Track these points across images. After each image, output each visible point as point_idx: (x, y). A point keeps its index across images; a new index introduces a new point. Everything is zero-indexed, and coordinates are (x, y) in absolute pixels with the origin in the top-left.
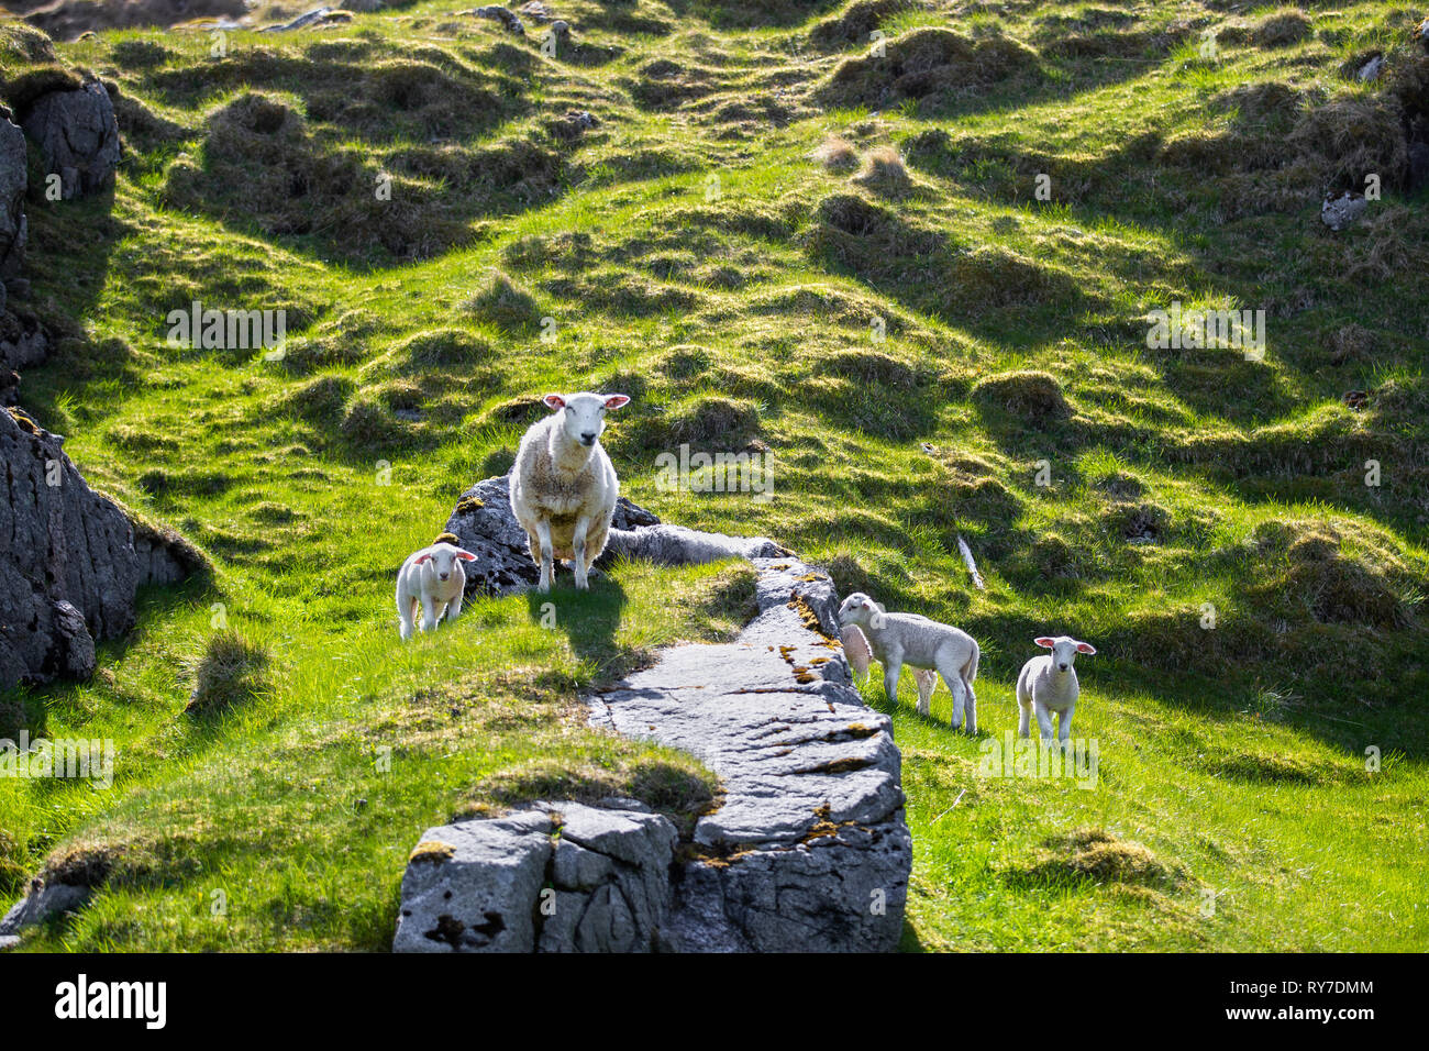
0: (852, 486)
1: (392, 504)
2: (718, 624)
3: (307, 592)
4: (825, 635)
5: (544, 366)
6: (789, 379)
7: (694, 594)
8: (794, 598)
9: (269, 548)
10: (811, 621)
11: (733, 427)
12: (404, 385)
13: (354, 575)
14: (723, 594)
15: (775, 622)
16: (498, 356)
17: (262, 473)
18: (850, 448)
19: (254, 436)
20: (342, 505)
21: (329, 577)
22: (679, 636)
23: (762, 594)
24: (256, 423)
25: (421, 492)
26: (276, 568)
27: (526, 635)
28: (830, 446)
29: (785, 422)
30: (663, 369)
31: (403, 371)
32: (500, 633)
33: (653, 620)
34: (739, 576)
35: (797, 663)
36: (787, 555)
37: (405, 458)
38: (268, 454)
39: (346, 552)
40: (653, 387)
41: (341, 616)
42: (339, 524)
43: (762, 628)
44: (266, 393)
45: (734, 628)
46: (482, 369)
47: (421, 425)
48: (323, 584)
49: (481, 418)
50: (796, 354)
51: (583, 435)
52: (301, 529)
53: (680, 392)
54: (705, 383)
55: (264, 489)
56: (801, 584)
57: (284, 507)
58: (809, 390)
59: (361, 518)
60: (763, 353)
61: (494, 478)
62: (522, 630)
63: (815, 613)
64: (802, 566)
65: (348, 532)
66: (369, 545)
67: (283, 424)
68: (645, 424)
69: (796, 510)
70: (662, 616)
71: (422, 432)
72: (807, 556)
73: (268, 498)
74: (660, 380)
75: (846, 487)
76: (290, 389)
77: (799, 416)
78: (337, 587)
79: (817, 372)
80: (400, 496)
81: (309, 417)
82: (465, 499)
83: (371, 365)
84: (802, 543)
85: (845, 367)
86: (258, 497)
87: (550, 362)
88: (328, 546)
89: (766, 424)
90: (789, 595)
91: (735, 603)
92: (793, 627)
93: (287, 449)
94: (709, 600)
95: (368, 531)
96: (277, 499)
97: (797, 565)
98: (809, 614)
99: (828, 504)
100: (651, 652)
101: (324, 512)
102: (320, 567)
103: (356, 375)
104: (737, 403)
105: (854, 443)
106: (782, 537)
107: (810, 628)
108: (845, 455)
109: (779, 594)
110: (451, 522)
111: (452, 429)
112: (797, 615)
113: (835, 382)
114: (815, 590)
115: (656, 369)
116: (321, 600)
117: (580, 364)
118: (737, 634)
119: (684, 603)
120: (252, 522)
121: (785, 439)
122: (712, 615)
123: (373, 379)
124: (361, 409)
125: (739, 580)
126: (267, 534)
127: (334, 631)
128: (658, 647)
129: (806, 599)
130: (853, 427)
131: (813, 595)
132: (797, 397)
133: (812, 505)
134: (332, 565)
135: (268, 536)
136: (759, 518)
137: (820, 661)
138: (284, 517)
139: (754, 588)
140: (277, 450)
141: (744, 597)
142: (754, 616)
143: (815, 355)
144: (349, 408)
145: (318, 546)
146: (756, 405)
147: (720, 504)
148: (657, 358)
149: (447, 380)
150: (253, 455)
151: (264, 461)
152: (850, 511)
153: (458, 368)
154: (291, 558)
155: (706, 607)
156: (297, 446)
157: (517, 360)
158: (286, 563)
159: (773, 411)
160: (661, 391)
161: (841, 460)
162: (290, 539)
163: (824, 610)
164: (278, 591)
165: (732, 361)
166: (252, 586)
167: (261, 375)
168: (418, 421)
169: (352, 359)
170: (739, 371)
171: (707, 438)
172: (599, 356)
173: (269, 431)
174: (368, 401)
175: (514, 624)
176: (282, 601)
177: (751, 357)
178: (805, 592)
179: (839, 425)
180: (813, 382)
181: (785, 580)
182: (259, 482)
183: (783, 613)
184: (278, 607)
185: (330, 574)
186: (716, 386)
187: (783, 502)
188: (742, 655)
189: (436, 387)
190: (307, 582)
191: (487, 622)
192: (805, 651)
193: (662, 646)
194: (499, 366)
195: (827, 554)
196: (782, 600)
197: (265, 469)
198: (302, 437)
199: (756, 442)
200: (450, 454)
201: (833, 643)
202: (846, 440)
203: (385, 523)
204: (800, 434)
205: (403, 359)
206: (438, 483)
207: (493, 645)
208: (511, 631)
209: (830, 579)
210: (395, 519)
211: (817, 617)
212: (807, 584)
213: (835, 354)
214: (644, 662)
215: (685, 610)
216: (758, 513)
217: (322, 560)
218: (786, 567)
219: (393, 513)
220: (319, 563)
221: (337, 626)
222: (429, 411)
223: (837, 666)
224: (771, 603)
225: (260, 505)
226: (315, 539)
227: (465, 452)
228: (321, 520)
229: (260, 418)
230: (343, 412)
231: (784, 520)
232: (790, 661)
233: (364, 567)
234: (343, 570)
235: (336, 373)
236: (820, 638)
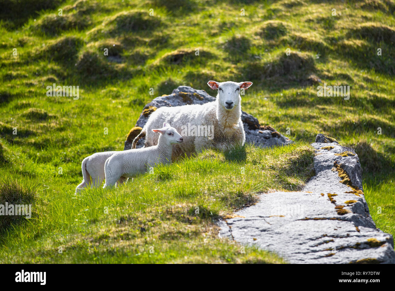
0: (368, 102)
1: (106, 110)
2: (292, 180)
3: (57, 160)
4: (354, 187)
5: (192, 32)
6: (332, 41)
7: (279, 163)
8: (335, 165)
9: (34, 135)
10: (345, 179)
11: (300, 68)
12: (113, 42)
13: (84, 151)
14: (295, 163)
15: (324, 179)
16: (166, 26)
17: (30, 92)
18: (367, 80)
19: (26, 71)
20: (77, 110)
21: (69, 152)
22: (270, 187)
23: (317, 163)
24: (27, 63)
25: (122, 104)
26: (38, 146)
27: (183, 185)
28: (355, 79)
29: (330, 65)
30: (260, 34)
31: (112, 34)
32: (168, 184)
33: (255, 178)
34: (304, 153)
35: (338, 203)
36: (332, 141)
37: (113, 84)
38: (34, 81)
39: (79, 137)
40: (254, 45)
41: (76, 174)
42: (75, 121)
43: (317, 183)
44: (32, 46)
45: (301, 183)
46: (158, 33)
47: (122, 65)
48: (66, 155)
49: (156, 62)
50: (336, 26)
51: (226, 103)
52: (53, 124)
53: (270, 48)
54: (285, 43)
55: (31, 101)
56: (340, 158)
57: (43, 111)
58: (344, 47)
59: (87, 117)
60: (317, 26)
61: (164, 96)
62: (181, 182)
63: (348, 174)
64: (340, 148)
65: (80, 126)
66: (92, 134)
67: (42, 64)
68: (250, 66)
69: (336, 116)
70: (260, 175)
71: (123, 69)
72: (342, 142)
73: (34, 106)
74: (258, 41)
75: (365, 102)
76: (46, 44)
77: (337, 62)
78: (74, 158)
79: (349, 37)
80: (110, 106)
81: (57, 60)
82: (147, 108)
83: (93, 30)
84: (339, 134)
85: (364, 33)
86: (28, 105)
87: (196, 30)
88: (69, 134)
89: (319, 66)
90: (332, 164)
91: (301, 168)
92: (335, 183)
93: (45, 78)
94: (287, 166)
95: (92, 125)
96: (39, 107)
97: (338, 147)
98: (344, 175)
99: (354, 112)
100: (254, 196)
101: (66, 114)
102: (64, 146)
103: (85, 36)
104: (302, 54)
105: (370, 77)
106: (327, 131)
107: (345, 183)
108: (364, 84)
109: (327, 164)
110: (140, 121)
111: (139, 67)
112: (337, 175)
113: (359, 42)
114: (348, 161)
115: (256, 34)
116: (64, 164)
117: (213, 31)
118: (303, 186)
119: (273, 168)
120: (25, 120)
121: (330, 75)
122: (288, 175)
123: (94, 38)
124: (88, 56)
125: (304, 155)
126: (33, 127)
127: (72, 183)
128: (258, 193)
129: (343, 166)
130: (369, 68)
131: (347, 164)
132: (337, 51)
133: (345, 113)
134: (71, 145)
135: (33, 128)
136: (314, 120)
137: (351, 202)
138: (44, 117)
139: (313, 160)
140: (39, 79)
141: (307, 165)
142: (312, 176)
143: (347, 26)
144: (81, 55)
145: (63, 134)
146: (315, 56)
147: (293, 111)
148: (257, 28)
149: (137, 40)
150: (25, 81)
151: (31, 85)
152: (367, 116)
153: (144, 33)
154: (47, 141)
155: (285, 170)
156: (51, 76)
157: (177, 28)
158: (45, 143)
159: (323, 59)
160: (259, 47)
161: (362, 87)
162: (47, 130)
163: (353, 173)
164: (39, 159)
165: (300, 30)
166: (25, 156)
167: (29, 35)
168: (120, 63)
169: (82, 27)
170: (304, 35)
171: (285, 74)
172: (223, 27)
173: (34, 68)
174: (92, 51)
175: (176, 179)
176: (42, 165)
177: (310, 28)
178: (342, 162)
179: (360, 67)
180: (346, 42)
181: (330, 155)
182: (28, 97)
183: (329, 174)
184: (39, 169)
185: (70, 150)
186: (290, 44)
187: (328, 111)
188: (305, 198)
189: (130, 43)
190: (57, 154)
191: (160, 178)
192: (342, 196)
193: (261, 192)
194: (167, 32)
195: (353, 141)
196: (329, 167)
197: (32, 89)
198: (54, 72)
199: (313, 77)
200: (138, 82)
201: (358, 192)
202: (365, 76)
203: (101, 121)
204: (339, 72)
205: (111, 27)
206: (132, 98)
207: (164, 191)
208: (174, 183)
209: (356, 155)
210: (107, 119)
211: (349, 177)
212: (343, 158)
213: (359, 26)
214: (250, 202)
215: (273, 172)
216: (314, 117)
217: (65, 142)
218: (331, 148)
219: (106, 115)
220: (64, 144)
221: (73, 180)
222: (127, 57)
223: (360, 205)
224: (322, 168)
225: (29, 110)
226: (61, 130)
227: (147, 81)
228: (65, 119)
229: (28, 60)
230: (77, 57)
231: (329, 121)
232: (334, 202)
233: (90, 146)
234: (78, 147)
235: (74, 35)
236: (351, 189)
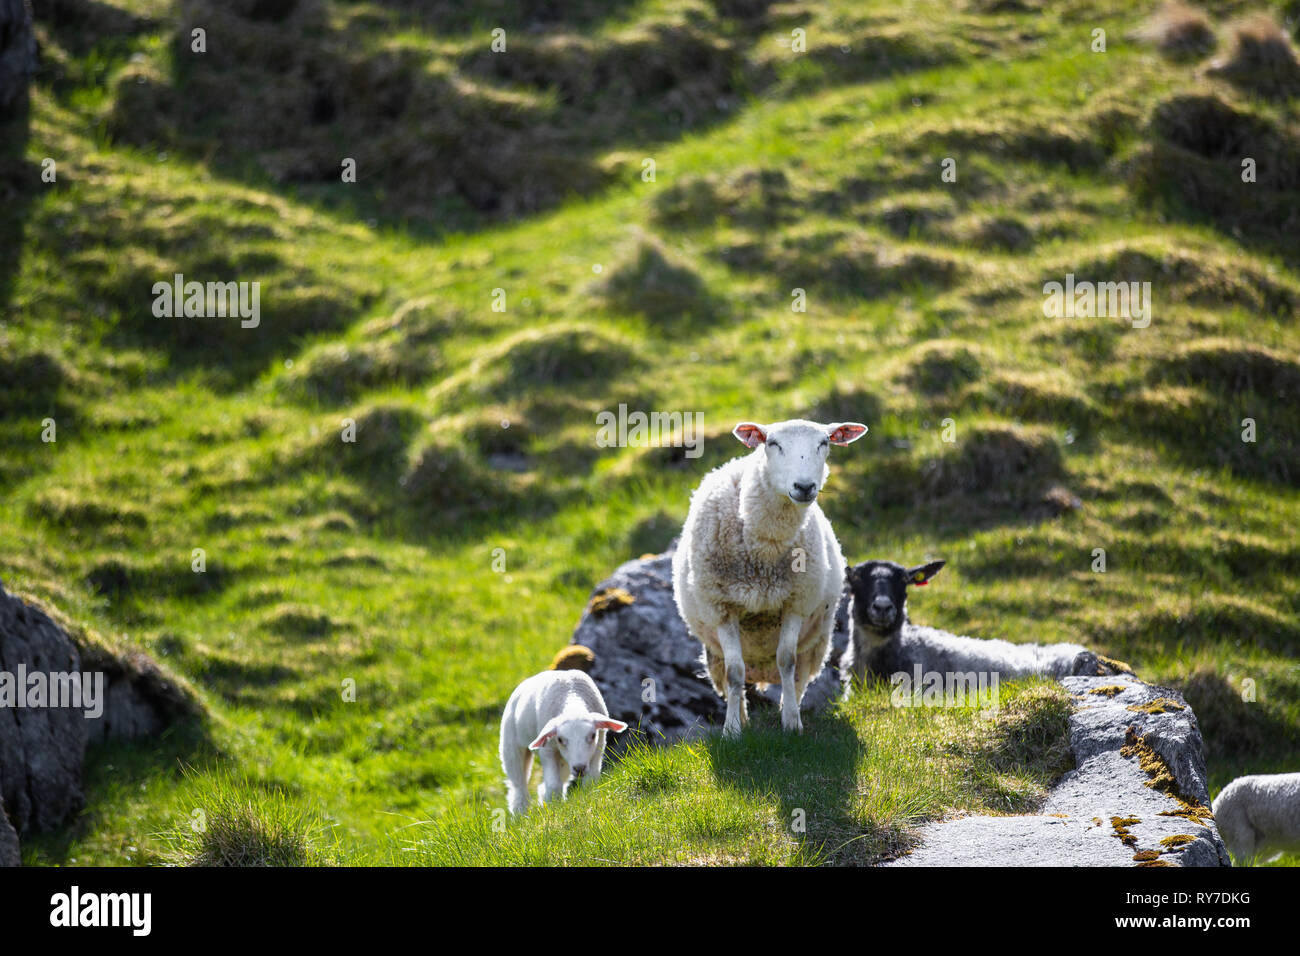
0: (1216, 560)
1: (487, 602)
2: (1010, 784)
3: (357, 745)
4: (1184, 798)
5: (718, 382)
6: (1109, 393)
7: (971, 735)
8: (1131, 739)
9: (294, 677)
10: (1161, 777)
11: (1020, 469)
12: (503, 416)
13: (431, 717)
14: (1016, 734)
15: (1101, 778)
16: (645, 367)
17: (281, 561)
18: (1209, 499)
19: (267, 502)
20: (409, 607)
21: (391, 721)
22: (949, 803)
23: (1080, 735)
24: (269, 482)
25: (531, 585)
26: (305, 709)
27: (707, 805)
28: (1178, 497)
29: (1104, 461)
30: (908, 381)
31: (498, 394)
32: (666, 802)
33: (908, 779)
34: (1041, 706)
35: (1142, 844)
36: (1117, 672)
37: (505, 530)
38: (291, 530)
39: (416, 681)
40: (891, 412)
41: (411, 783)
42: (405, 636)
43: (1081, 788)
44: (283, 434)
45: (1036, 790)
46: (625, 387)
47: (528, 479)
48: (382, 733)
49: (622, 466)
50: (1119, 351)
51: (797, 486)
52: (345, 647)
53: (933, 418)
54: (975, 402)
55: (284, 585)
56: (1142, 717)
57: (316, 612)
58: (1142, 408)
59: (438, 625)
60: (1066, 352)
61: (648, 559)
62: (700, 798)
63: (1166, 763)
64: (1141, 689)
65: (419, 649)
66: (451, 670)
67: (311, 482)
68: (880, 469)
69: (1125, 600)
70: (920, 772)
71: (532, 490)
72: (1147, 673)
73: (291, 598)
74: (902, 399)
75: (1206, 562)
76: (320, 426)
77: (1126, 450)
78: (404, 737)
79: (1154, 380)
80: (498, 591)
81: (352, 470)
82: (601, 593)
83: (448, 385)
84: (1138, 652)
85: (1198, 369)
86: (274, 598)
87: (728, 374)
88: (388, 673)
89: (1074, 464)
90: (1122, 734)
91: (1035, 749)
92: (1131, 787)
93: (318, 521)
94: (994, 744)
95: (450, 646)
96: (306, 601)
97: (1135, 688)
98: (1157, 765)
99: (1178, 589)
100: (906, 829)
101: (380, 618)
102: (376, 706)
103: (426, 401)
104: (1027, 432)
105: (1217, 491)
106: (1104, 642)
107: (1159, 787)
108: (1202, 510)
109: (1106, 734)
110: (581, 630)
111: (576, 483)
112: (1137, 767)
113: (1182, 395)
114: (1166, 726)
115: (896, 380)
116: (378, 757)
117: (778, 376)
118: (1042, 800)
119: (955, 750)
120: (268, 637)
121: (1105, 487)
122: (1000, 769)
123: (452, 406)
124: (434, 455)
125: (1041, 713)
126: (290, 657)
127: (400, 807)
128: (916, 821)
129: (1152, 741)
130: (1214, 466)
131: (1163, 735)
132: (1123, 420)
133: (1152, 592)
134: (396, 702)
135: (291, 660)
136: (1066, 614)
137: (1178, 841)
138: (319, 629)
139: (1067, 724)
140: (302, 523)
141: (1051, 739)
142: (1067, 770)
143: (1150, 352)
144: (415, 453)
145: (372, 673)
146: (1061, 436)
147: (1006, 591)
148: (898, 365)
149: (568, 407)
150: (265, 531)
151: (282, 541)
152: (1215, 600)
153: (586, 387)
154: (331, 694)
155: (990, 754)
156: (335, 515)
157: (677, 372)
158: (323, 701)
159: (1085, 444)
160: (905, 416)
161: (1196, 520)
162: (328, 663)
163: (1180, 758)
164: (310, 745)
165: (1015, 367)
166: (270, 738)
167: (275, 406)
168: (522, 471)
169: (417, 376)
170: (1028, 380)
171: (979, 489)
172: (805, 364)
173: (290, 493)
174: (445, 441)
175: (688, 789)
176: (318, 761)
177: (1047, 359)
178: (1150, 730)
179: (1191, 463)
180: (1148, 395)
181: (1115, 710)
182: (276, 575)
183: (1114, 764)
184: (313, 771)
185: (392, 716)
186: (992, 405)
187: (1105, 587)
188: (1049, 832)
189: (549, 417)
190: (357, 730)
191: (644, 786)
192: (1154, 824)
193: (926, 819)
194: (649, 382)
195: (1179, 669)
196: (1112, 744)
197: (286, 553)
198: (342, 502)
199: (1058, 493)
200: (574, 522)
201: (1197, 811)
202: (1204, 486)
203: (476, 633)
204: (1130, 478)
205: (498, 375)
206: (559, 568)
207: (655, 822)
208: (682, 800)
209: (1188, 709)
210: (492, 627)
211: (1170, 769)
212: (1152, 718)
213: (1183, 349)
214: (895, 846)
215: (957, 761)
216: (1064, 606)
217: (379, 694)
218: (1117, 691)
219: (487, 616)
220: (374, 699)
221: (405, 799)
222: (543, 456)
223: (1206, 849)
224: (1095, 748)
225: (278, 611)
226: (367, 661)
227: (598, 518)
228: (377, 631)
229: (274, 473)
230: (405, 461)
231: (1107, 617)
232: (1130, 842)
233: (447, 704)
234: (414, 709)
235: (395, 400)
236: (1176, 804)
